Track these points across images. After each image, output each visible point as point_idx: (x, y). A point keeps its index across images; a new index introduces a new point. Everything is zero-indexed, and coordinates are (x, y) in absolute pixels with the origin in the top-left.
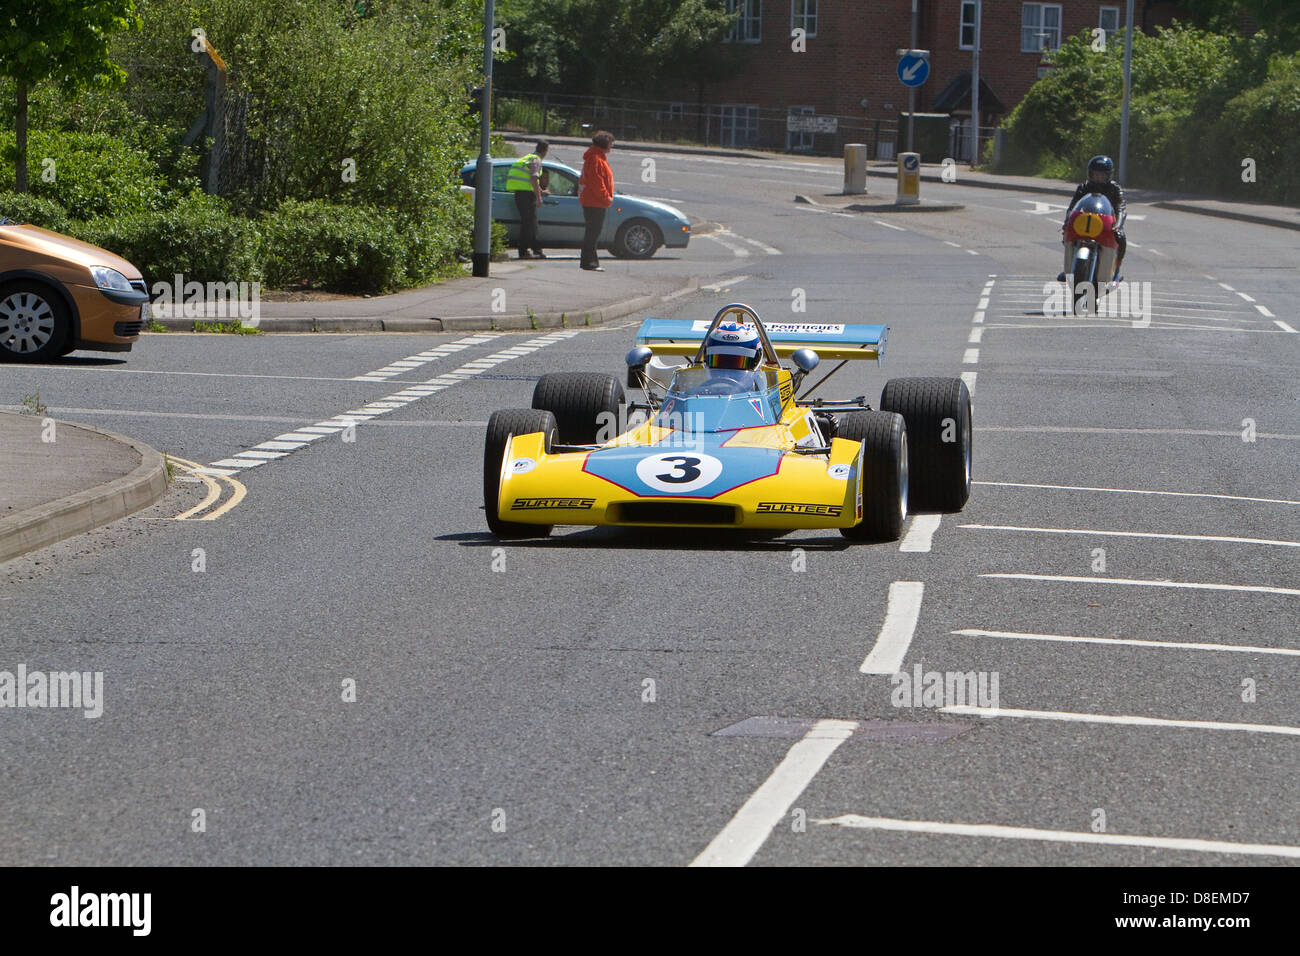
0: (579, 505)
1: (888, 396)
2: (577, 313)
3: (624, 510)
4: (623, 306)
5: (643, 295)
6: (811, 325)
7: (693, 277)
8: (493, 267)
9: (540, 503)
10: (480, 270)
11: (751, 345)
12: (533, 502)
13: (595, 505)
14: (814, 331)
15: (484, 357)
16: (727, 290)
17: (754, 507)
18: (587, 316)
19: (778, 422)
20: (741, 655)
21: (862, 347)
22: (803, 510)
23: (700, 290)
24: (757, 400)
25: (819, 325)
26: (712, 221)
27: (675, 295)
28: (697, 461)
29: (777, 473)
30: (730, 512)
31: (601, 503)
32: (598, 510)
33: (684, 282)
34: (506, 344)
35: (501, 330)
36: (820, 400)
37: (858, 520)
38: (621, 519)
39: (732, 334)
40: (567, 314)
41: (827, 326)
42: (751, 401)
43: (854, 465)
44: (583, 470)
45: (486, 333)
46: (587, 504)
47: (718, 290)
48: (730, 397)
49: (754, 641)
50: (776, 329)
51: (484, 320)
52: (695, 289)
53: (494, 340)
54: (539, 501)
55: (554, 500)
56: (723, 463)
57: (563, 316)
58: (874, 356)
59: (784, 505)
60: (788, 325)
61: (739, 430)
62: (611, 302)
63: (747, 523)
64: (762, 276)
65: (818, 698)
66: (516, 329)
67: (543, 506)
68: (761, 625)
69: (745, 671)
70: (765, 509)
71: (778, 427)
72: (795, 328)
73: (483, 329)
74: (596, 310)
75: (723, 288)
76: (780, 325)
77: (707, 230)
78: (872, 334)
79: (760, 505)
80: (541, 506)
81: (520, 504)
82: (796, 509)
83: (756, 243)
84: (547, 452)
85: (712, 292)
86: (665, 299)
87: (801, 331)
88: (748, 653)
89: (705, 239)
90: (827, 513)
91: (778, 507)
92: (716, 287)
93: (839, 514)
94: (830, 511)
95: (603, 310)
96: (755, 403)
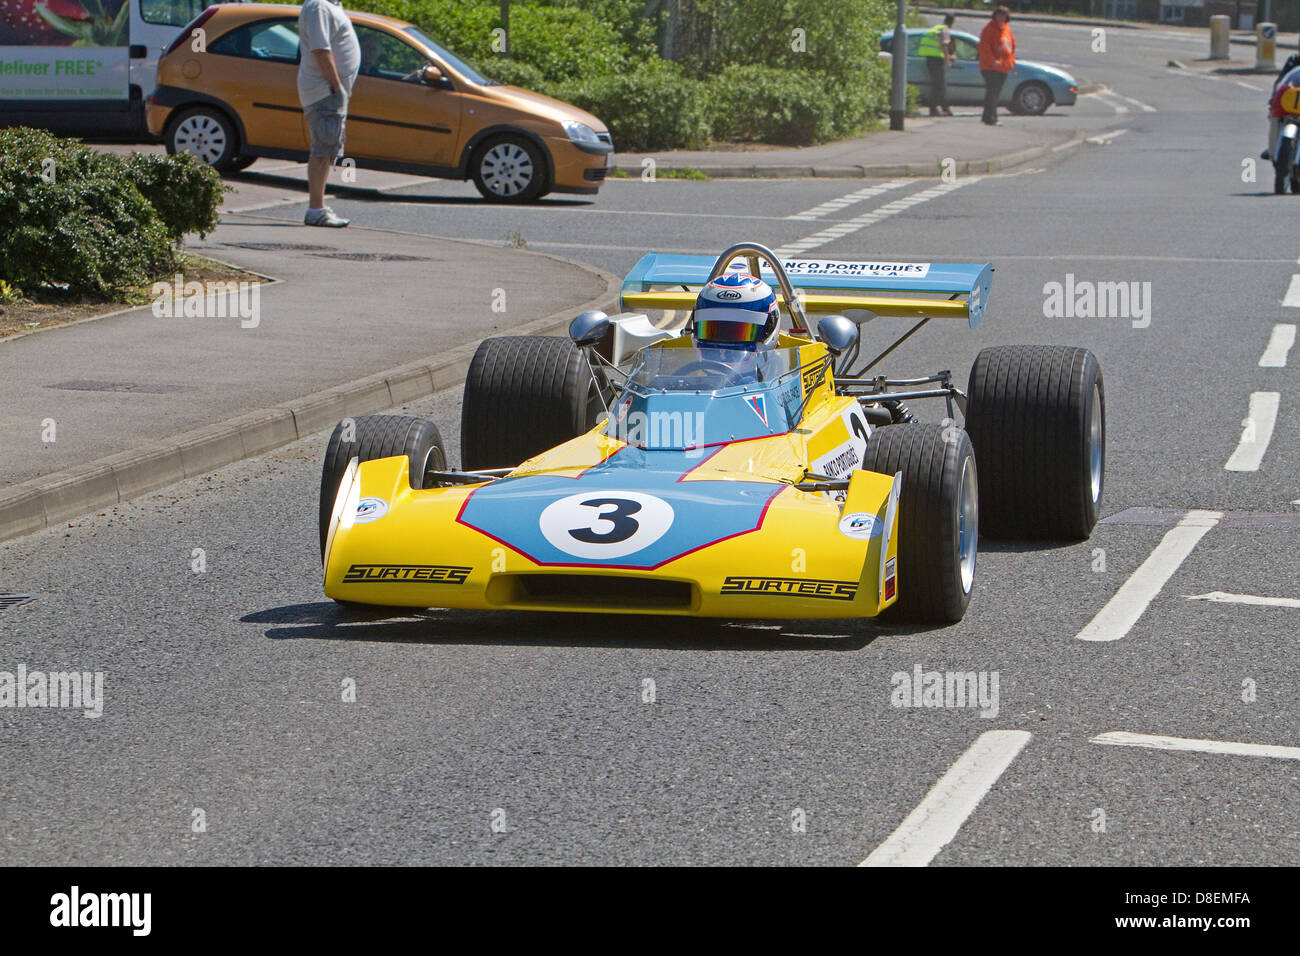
2: (980, 162)
4: (1020, 156)
5: (1036, 146)
7: (1081, 130)
8: (908, 123)
10: (897, 125)
15: (900, 199)
16: (1109, 142)
18: (988, 164)
20: (1121, 455)
23: (1085, 142)
26: (1096, 83)
27: (1064, 146)
33: (1072, 135)
34: (918, 189)
35: (915, 176)
39: (731, 290)
40: (971, 163)
45: (903, 179)
47: (1101, 142)
49: (1134, 442)
51: (901, 167)
52: (1081, 141)
53: (911, 185)
57: (968, 165)
62: (1010, 152)
64: (1139, 130)
65: (1188, 492)
66: (927, 175)
68: (1139, 429)
69: (1125, 468)
73: (899, 176)
74: (995, 159)
75: (1106, 141)
77: (1092, 90)
83: (1134, 101)
85: (1095, 144)
86: (1055, 149)
88: (1128, 453)
89: (1090, 99)
92: (1099, 139)
95: (1002, 159)
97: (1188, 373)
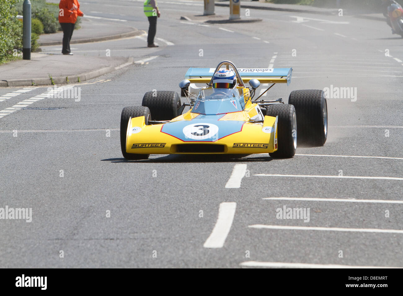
0: (159, 146)
1: (291, 98)
2: (74, 76)
3: (178, 147)
4: (96, 72)
5: (106, 67)
6: (259, 69)
7: (131, 57)
8: (33, 55)
9: (143, 145)
10: (27, 57)
11: (231, 78)
12: (140, 145)
13: (166, 146)
14: (261, 72)
15: (28, 99)
16: (147, 63)
17: (232, 145)
18: (78, 78)
19: (243, 110)
20: (146, 240)
21: (281, 78)
22: (252, 146)
23: (134, 63)
24: (234, 101)
25: (262, 69)
26: (140, 30)
27: (122, 66)
28: (208, 127)
29: (241, 131)
30: (222, 147)
31: (168, 145)
32: (167, 148)
33: (126, 60)
34: (38, 92)
35: (36, 86)
36: (263, 100)
37: (275, 150)
38: (177, 151)
39: (223, 74)
40: (69, 77)
41: (266, 69)
42: (231, 101)
43: (273, 127)
44: (161, 131)
45: (29, 87)
46: (163, 145)
47: (143, 63)
48: (223, 100)
49: (154, 233)
50: (244, 71)
51: (28, 81)
52: (131, 63)
53: (33, 91)
54: (143, 144)
55: (149, 144)
56: (219, 127)
57: (67, 78)
58: (285, 81)
59: (244, 144)
60: (249, 69)
61: (227, 113)
62: (91, 70)
63: (229, 151)
64: (164, 56)
65: (183, 260)
66: (44, 85)
67: (145, 146)
68: (158, 225)
69: (149, 248)
70: (236, 146)
71: (243, 112)
72: (253, 70)
73: (28, 85)
74: (83, 75)
75: (145, 63)
76: (246, 69)
77: (138, 34)
78: (285, 72)
79: (234, 144)
80: (144, 146)
81: (135, 146)
82: (249, 146)
83: (162, 40)
84: (146, 124)
85: (140, 64)
86: (117, 68)
87: (255, 71)
88: (150, 239)
89: (137, 39)
90: (262, 147)
91: (241, 145)
92: (142, 62)
93: (267, 147)
94: (263, 146)
95: (86, 74)
96: (233, 102)
97: (186, 193)
